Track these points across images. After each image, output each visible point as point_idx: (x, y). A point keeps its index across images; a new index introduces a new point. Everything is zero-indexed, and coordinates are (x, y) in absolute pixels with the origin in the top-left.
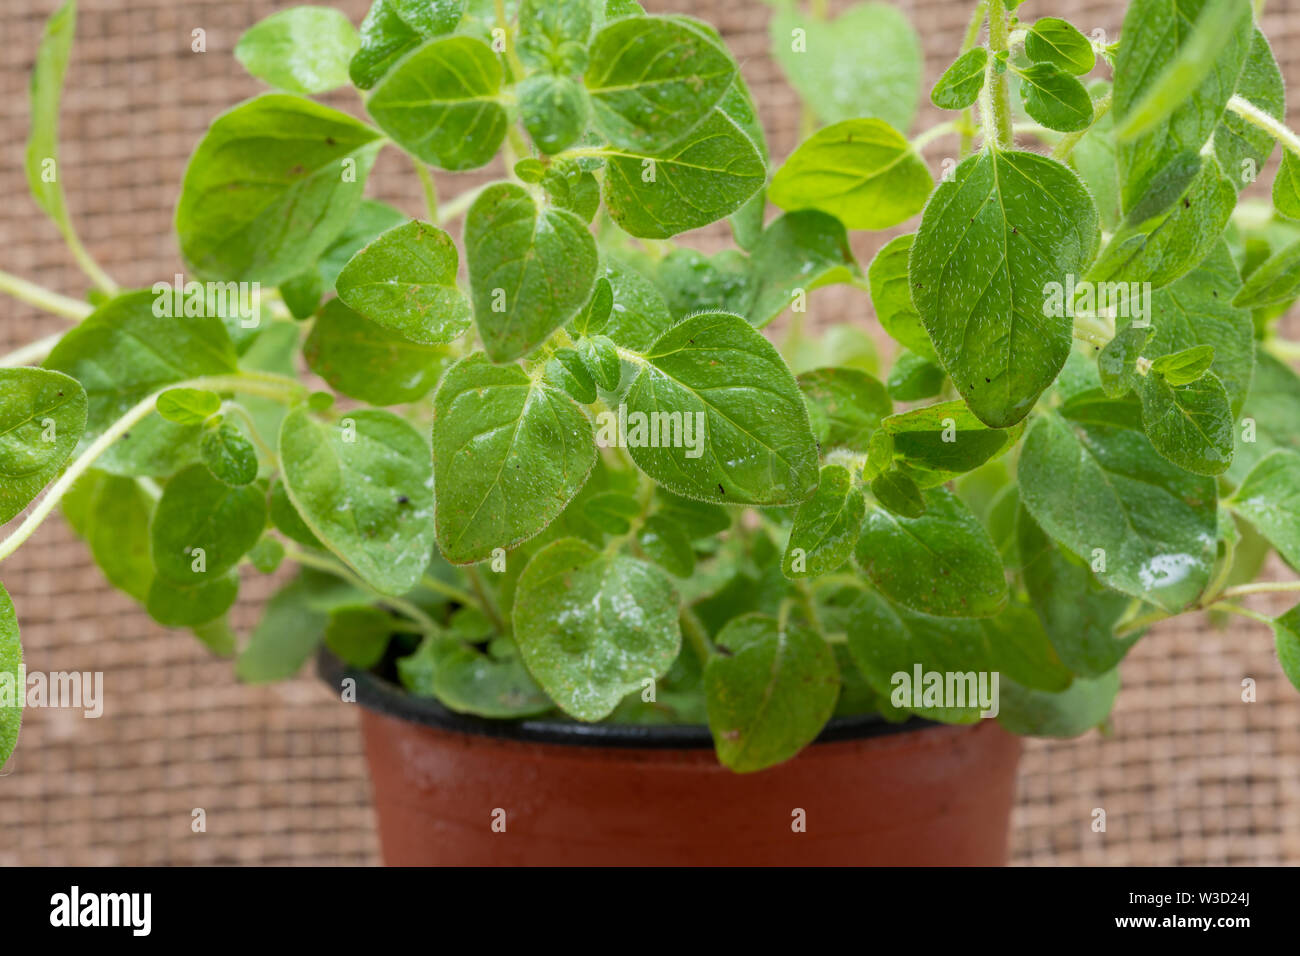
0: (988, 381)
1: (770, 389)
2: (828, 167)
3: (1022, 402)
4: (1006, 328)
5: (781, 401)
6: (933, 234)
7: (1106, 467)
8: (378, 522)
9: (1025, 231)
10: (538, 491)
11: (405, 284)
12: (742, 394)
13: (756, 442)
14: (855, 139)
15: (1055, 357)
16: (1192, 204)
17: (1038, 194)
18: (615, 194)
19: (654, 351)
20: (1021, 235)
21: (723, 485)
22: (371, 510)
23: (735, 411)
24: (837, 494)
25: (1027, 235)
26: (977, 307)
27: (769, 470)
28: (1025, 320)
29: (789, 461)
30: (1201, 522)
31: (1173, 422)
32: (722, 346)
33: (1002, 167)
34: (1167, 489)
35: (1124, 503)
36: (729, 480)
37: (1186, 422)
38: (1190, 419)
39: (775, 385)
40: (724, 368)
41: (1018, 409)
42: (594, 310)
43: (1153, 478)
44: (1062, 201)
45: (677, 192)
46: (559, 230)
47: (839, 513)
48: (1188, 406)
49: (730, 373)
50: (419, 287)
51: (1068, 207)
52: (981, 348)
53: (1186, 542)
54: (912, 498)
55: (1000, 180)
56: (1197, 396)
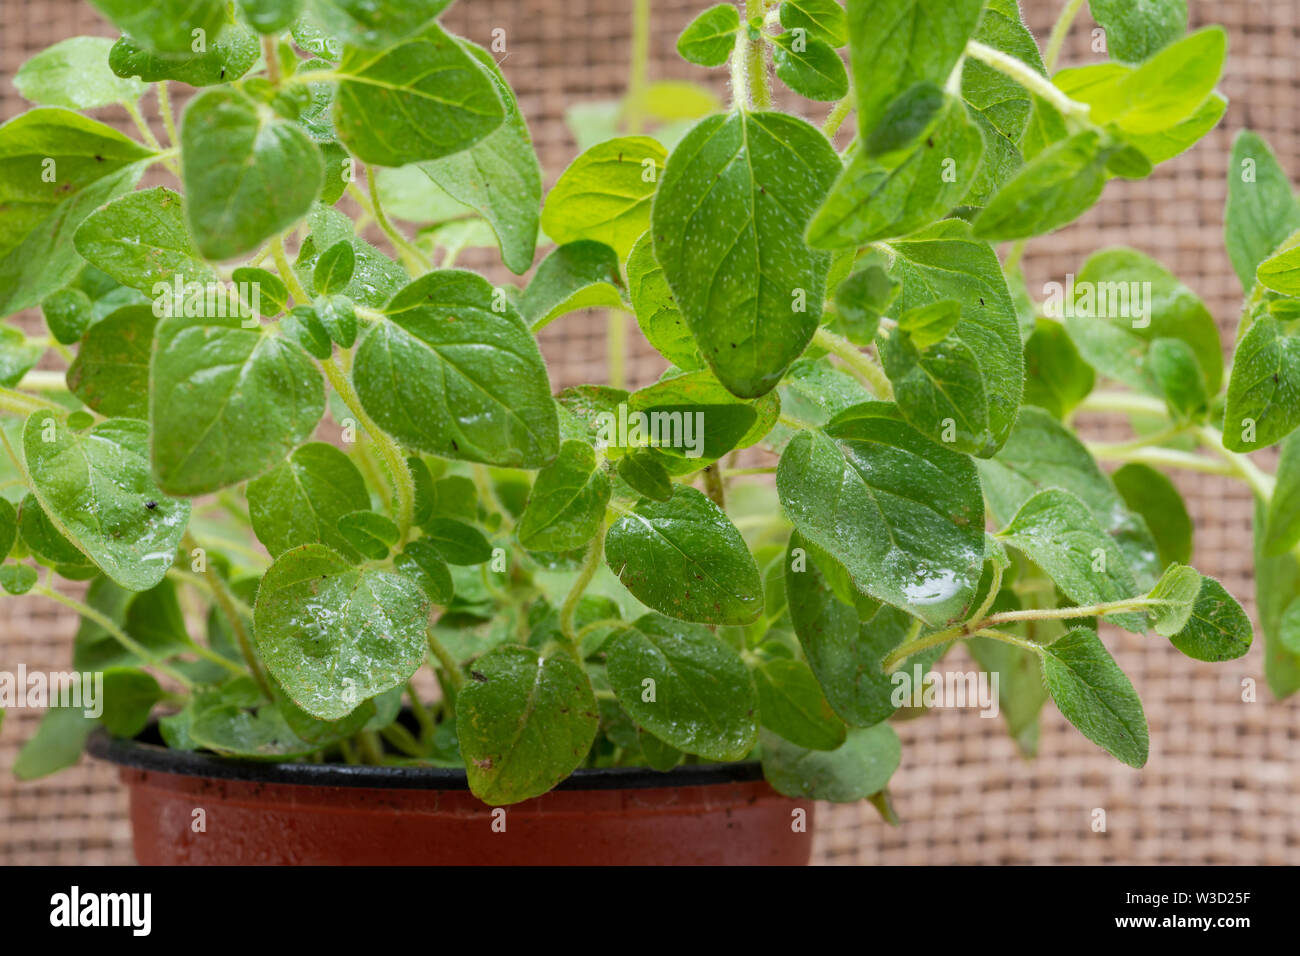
0: (734, 346)
1: (508, 349)
2: (598, 190)
3: (769, 376)
4: (752, 292)
5: (521, 361)
6: (676, 186)
7: (870, 483)
8: (122, 524)
9: (772, 191)
10: (264, 432)
11: (146, 245)
12: (481, 351)
13: (492, 400)
14: (624, 159)
15: (805, 327)
16: (936, 144)
17: (787, 155)
18: (345, 117)
19: (392, 307)
20: (769, 196)
21: (456, 441)
22: (117, 511)
23: (471, 367)
24: (580, 470)
25: (776, 197)
26: (722, 266)
27: (506, 430)
28: (772, 283)
29: (527, 423)
30: (968, 541)
31: (923, 390)
32: (460, 303)
33: (752, 128)
34: (933, 507)
35: (887, 518)
36: (463, 437)
37: (937, 391)
38: (941, 389)
39: (515, 346)
40: (462, 325)
41: (765, 381)
42: (334, 271)
43: (919, 495)
44: (812, 164)
45: (410, 121)
46: (283, 141)
47: (582, 489)
48: (938, 375)
49: (468, 331)
50: (161, 251)
51: (818, 170)
52: (726, 308)
53: (952, 558)
54: (658, 481)
55: (749, 139)
56: (948, 365)
